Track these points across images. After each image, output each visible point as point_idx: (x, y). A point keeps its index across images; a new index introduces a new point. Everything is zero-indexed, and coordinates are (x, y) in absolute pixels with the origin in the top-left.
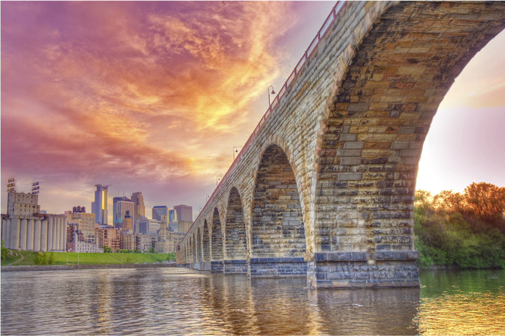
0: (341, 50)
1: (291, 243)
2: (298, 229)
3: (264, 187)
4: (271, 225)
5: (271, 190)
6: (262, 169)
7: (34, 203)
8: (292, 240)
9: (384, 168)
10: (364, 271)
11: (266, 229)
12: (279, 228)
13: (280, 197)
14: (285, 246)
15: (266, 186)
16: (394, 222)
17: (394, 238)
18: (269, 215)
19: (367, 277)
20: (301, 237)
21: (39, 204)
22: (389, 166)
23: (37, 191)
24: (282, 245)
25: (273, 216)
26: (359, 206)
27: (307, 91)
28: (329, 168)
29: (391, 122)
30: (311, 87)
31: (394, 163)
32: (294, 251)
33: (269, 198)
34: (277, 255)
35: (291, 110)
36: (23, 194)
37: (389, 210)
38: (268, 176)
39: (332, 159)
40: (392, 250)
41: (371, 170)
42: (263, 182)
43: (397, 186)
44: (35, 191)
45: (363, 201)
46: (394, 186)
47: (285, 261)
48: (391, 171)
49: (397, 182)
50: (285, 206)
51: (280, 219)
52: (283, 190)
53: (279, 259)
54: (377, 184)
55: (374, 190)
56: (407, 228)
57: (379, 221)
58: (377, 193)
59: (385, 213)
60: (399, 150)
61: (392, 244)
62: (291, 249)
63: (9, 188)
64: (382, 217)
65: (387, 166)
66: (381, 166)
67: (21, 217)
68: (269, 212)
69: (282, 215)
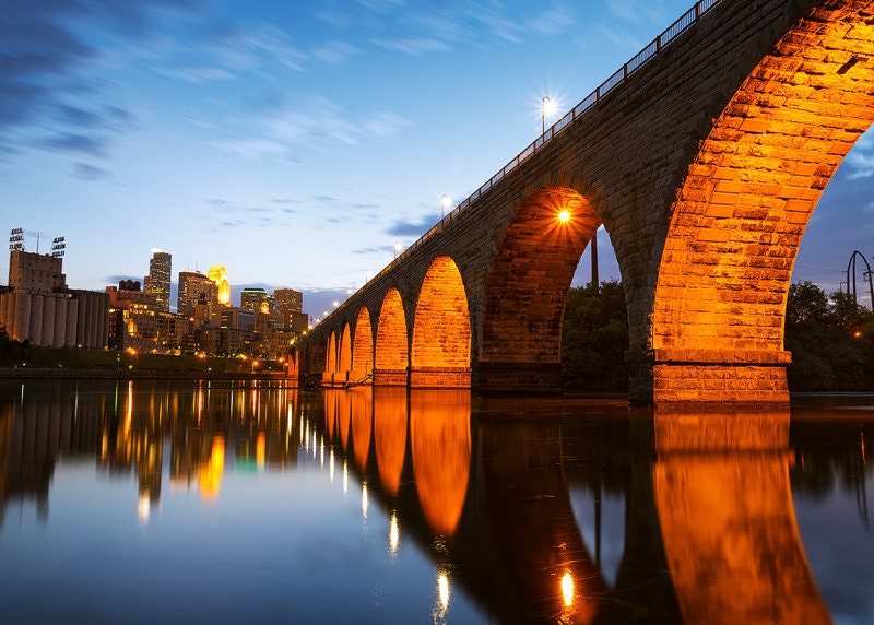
0: (755, 28)
1: (538, 341)
2: (549, 321)
3: (511, 255)
4: (513, 313)
5: (520, 260)
6: (514, 225)
7: (55, 270)
8: (540, 337)
9: (761, 225)
10: (719, 378)
11: (505, 319)
12: (523, 318)
13: (531, 272)
14: (530, 346)
15: (515, 253)
16: (763, 308)
17: (759, 331)
18: (512, 299)
19: (723, 387)
20: (552, 334)
21: (63, 273)
22: (770, 224)
23: (60, 250)
24: (525, 343)
25: (517, 299)
26: (718, 280)
27: (654, 99)
28: (690, 220)
29: (790, 153)
30: (665, 91)
31: (776, 219)
32: (541, 353)
33: (514, 272)
34: (518, 359)
35: (609, 131)
36: (36, 256)
37: (757, 290)
38: (519, 238)
39: (694, 205)
40: (755, 348)
41: (744, 228)
42: (510, 247)
43: (773, 254)
44: (57, 251)
45: (725, 275)
46: (768, 253)
47: (528, 367)
48: (770, 230)
49: (773, 248)
50: (536, 286)
51: (526, 305)
52: (537, 261)
53: (521, 363)
54: (748, 249)
55: (741, 258)
56: (777, 317)
57: (743, 305)
58: (744, 264)
59: (751, 292)
60: (786, 199)
61: (756, 340)
62: (537, 351)
63: (13, 243)
64: (747, 300)
65: (765, 223)
66: (757, 223)
67: (33, 292)
68: (511, 294)
69: (529, 299)
